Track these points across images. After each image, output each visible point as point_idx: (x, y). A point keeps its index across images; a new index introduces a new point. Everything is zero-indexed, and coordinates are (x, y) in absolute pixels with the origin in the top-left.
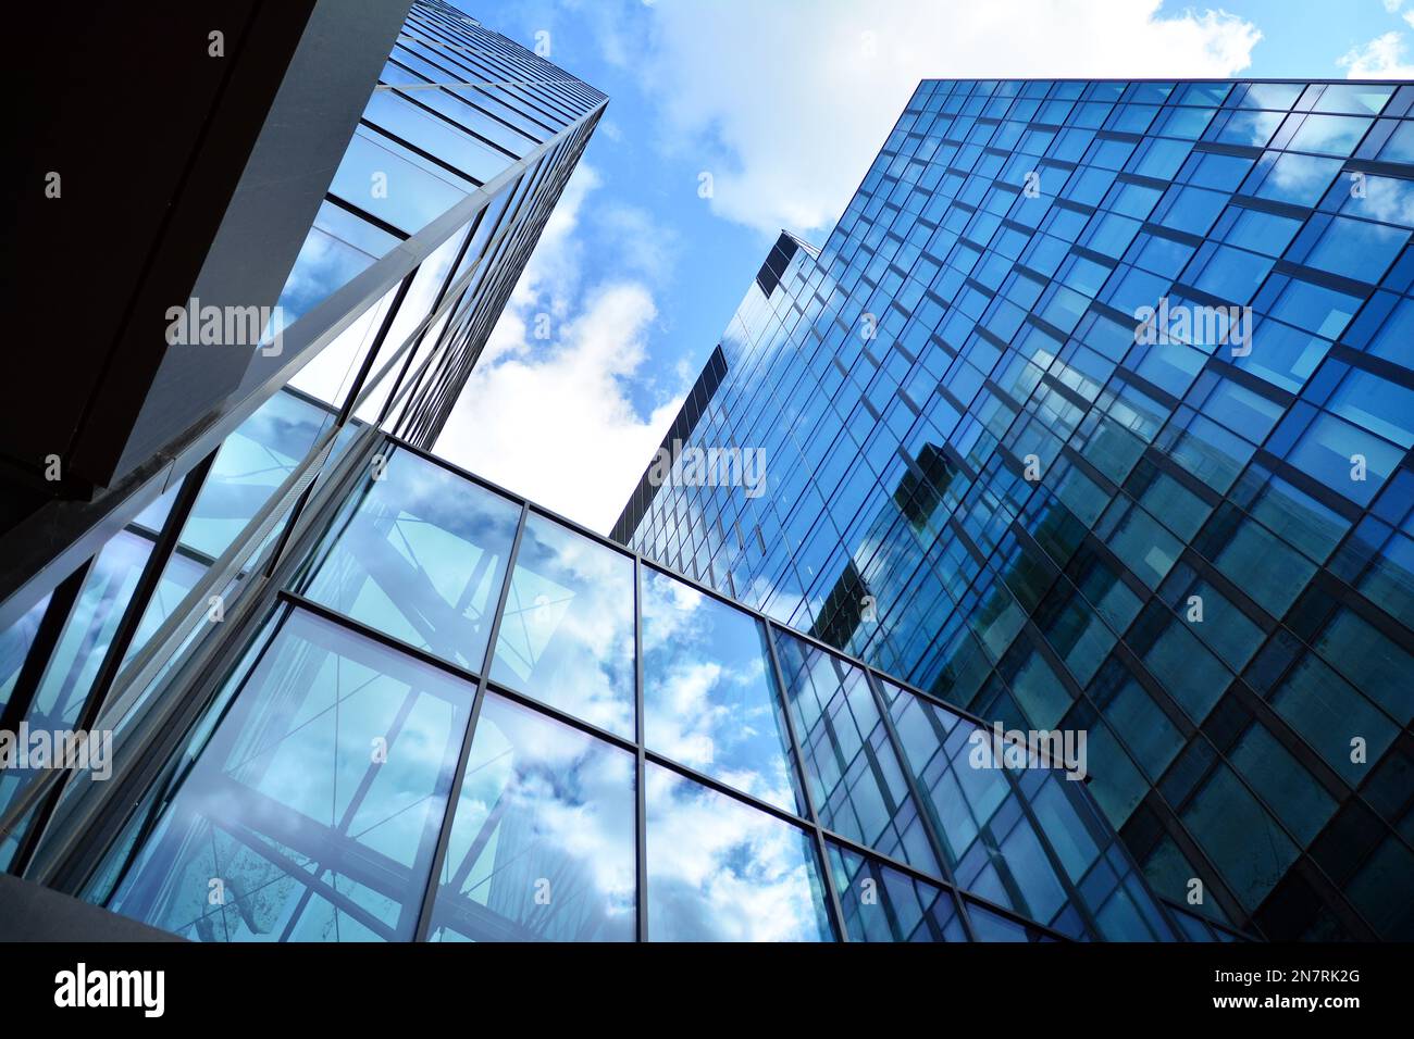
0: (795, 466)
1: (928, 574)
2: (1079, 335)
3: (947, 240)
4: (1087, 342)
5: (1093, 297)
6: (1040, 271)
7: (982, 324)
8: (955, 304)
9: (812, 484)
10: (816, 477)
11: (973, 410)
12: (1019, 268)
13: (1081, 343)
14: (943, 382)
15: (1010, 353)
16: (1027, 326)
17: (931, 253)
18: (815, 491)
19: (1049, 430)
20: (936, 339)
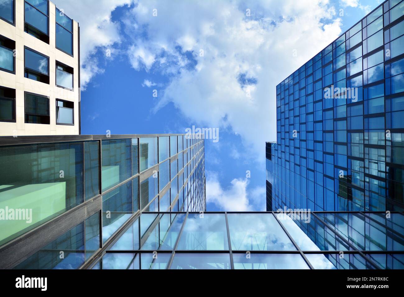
0: (301, 198)
1: (352, 204)
2: (349, 115)
3: (303, 117)
4: (352, 115)
5: (346, 104)
6: (330, 107)
7: (324, 130)
8: (315, 130)
9: (308, 199)
10: (308, 198)
11: (335, 152)
12: (324, 111)
13: (350, 117)
14: (324, 151)
15: (335, 132)
16: (335, 122)
17: (302, 122)
18: (310, 201)
19: (359, 144)
20: (315, 142)
